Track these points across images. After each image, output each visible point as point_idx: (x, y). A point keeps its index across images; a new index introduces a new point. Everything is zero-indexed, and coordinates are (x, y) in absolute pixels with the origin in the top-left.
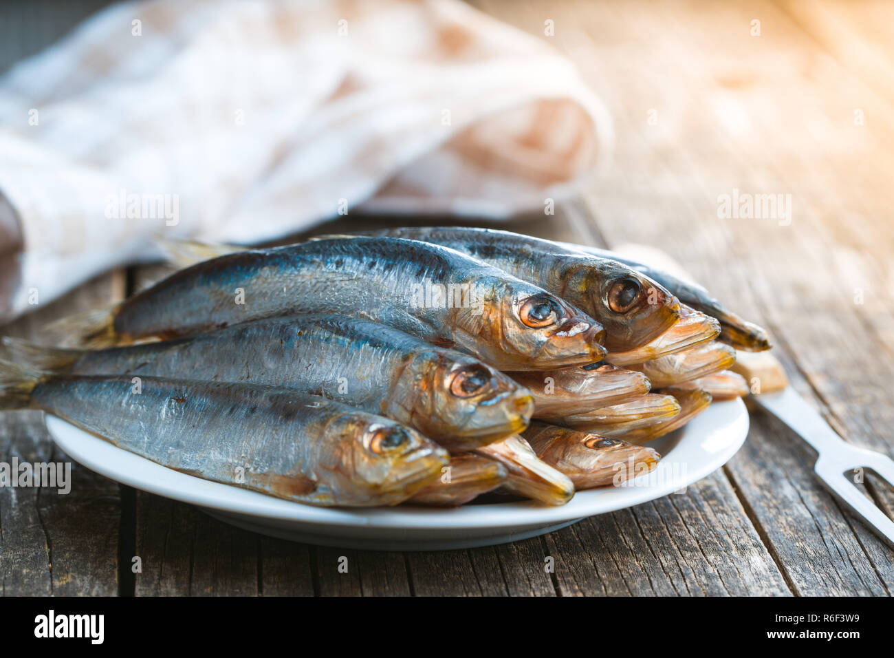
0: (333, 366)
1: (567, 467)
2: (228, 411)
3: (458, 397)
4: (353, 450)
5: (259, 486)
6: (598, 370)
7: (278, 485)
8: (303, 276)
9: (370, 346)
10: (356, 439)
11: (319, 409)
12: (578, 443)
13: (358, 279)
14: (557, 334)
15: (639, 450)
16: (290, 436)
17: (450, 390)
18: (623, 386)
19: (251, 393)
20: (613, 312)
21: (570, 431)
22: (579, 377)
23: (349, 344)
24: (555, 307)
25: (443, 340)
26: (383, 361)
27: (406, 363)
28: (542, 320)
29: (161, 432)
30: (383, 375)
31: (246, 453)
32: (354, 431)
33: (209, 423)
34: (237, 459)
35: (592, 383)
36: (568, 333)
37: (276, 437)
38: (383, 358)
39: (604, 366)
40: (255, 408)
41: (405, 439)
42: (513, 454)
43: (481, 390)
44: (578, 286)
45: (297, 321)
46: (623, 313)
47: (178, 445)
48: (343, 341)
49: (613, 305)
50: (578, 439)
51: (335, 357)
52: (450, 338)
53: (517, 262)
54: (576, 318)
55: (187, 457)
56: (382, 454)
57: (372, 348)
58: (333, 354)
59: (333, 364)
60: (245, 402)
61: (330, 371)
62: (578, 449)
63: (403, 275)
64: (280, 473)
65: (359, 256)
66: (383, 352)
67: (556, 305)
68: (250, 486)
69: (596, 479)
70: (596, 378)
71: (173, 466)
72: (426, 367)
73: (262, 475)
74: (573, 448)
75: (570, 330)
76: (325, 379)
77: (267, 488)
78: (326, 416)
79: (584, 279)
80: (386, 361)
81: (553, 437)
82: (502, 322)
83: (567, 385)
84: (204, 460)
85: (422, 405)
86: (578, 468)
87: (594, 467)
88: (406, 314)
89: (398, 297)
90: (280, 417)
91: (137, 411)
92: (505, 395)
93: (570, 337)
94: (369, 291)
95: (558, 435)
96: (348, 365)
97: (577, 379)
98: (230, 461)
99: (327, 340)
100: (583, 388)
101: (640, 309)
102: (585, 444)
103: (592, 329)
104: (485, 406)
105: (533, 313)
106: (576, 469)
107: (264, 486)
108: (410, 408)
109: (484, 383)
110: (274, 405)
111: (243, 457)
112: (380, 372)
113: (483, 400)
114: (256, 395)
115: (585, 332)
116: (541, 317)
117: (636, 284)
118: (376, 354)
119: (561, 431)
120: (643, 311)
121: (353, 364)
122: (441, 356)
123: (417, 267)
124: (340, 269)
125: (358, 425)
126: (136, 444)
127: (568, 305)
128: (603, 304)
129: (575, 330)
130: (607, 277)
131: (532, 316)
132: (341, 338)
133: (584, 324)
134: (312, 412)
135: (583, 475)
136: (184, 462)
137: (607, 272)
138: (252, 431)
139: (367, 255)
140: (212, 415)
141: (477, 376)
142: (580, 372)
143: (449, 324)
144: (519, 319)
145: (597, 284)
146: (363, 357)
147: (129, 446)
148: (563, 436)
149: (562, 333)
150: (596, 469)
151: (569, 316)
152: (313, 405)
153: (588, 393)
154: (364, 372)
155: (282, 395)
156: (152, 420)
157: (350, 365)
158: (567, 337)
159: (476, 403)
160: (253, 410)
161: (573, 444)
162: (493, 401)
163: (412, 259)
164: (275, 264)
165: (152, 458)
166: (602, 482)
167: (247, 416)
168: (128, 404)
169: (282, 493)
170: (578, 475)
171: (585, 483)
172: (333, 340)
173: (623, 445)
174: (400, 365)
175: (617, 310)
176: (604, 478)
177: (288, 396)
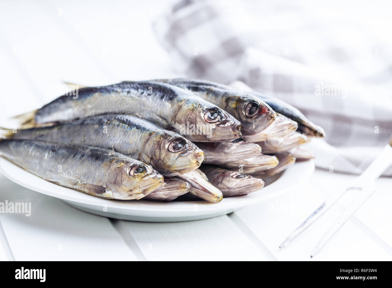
0: (120, 137)
1: (222, 186)
2: (73, 156)
3: (171, 152)
4: (122, 174)
5: (82, 189)
6: (239, 143)
7: (90, 189)
8: (112, 98)
9: (136, 128)
10: (124, 169)
11: (110, 156)
12: (229, 176)
13: (136, 99)
14: (220, 126)
15: (255, 180)
16: (97, 167)
17: (168, 149)
18: (248, 150)
19: (83, 148)
20: (247, 117)
21: (227, 170)
22: (230, 145)
23: (127, 127)
24: (220, 114)
25: (170, 127)
26: (140, 135)
27: (150, 136)
28: (213, 119)
29: (44, 164)
30: (140, 141)
31: (78, 175)
32: (123, 166)
33: (64, 161)
34: (74, 177)
35: (235, 148)
36: (224, 126)
37: (91, 168)
38: (141, 134)
39: (242, 141)
40: (84, 154)
41: (145, 170)
42: (195, 179)
43: (181, 149)
44: (233, 105)
45: (107, 117)
46: (251, 118)
47: (51, 171)
48: (125, 126)
49: (247, 114)
50: (229, 174)
51: (121, 133)
52: (173, 126)
53: (208, 94)
54: (228, 119)
55: (54, 176)
56: (134, 176)
57: (137, 129)
58: (120, 132)
59: (120, 136)
60: (80, 152)
61: (118, 139)
62: (228, 179)
63: (155, 98)
64: (91, 183)
65: (137, 89)
66: (141, 132)
67: (221, 113)
68: (79, 189)
69: (235, 192)
70: (237, 146)
71: (48, 180)
72: (159, 138)
73: (84, 185)
74: (226, 178)
75: (225, 124)
76: (116, 143)
77: (86, 190)
78: (113, 159)
79: (235, 102)
80: (142, 135)
81: (219, 173)
82: (196, 120)
83: (224, 149)
84: (61, 178)
85: (155, 155)
86: (227, 187)
87: (234, 187)
88: (154, 115)
89: (152, 108)
90: (94, 159)
91: (35, 155)
92: (191, 151)
93: (225, 127)
94: (140, 105)
95: (221, 172)
96: (126, 137)
97: (229, 147)
98: (72, 178)
99: (118, 126)
100: (231, 150)
101: (258, 116)
102: (232, 177)
103: (235, 124)
104: (182, 156)
105: (210, 116)
106: (226, 187)
107: (84, 189)
108: (150, 156)
109: (183, 146)
110: (92, 154)
111: (77, 176)
112: (139, 140)
113: (181, 154)
114: (85, 149)
115: (232, 125)
116: (213, 118)
117: (257, 104)
118: (138, 132)
119: (223, 171)
120: (259, 117)
121: (128, 137)
122: (166, 134)
123: (162, 94)
124: (129, 95)
125: (125, 163)
126: (33, 170)
127: (226, 113)
128: (242, 113)
129: (228, 124)
130: (245, 101)
131: (209, 117)
132: (124, 125)
133: (232, 122)
134: (107, 157)
135: (229, 190)
136: (53, 178)
137: (245, 99)
138: (82, 165)
139: (141, 89)
140: (66, 157)
141: (180, 143)
142: (230, 144)
143: (173, 120)
144: (203, 119)
145: (241, 104)
146: (132, 133)
147: (30, 171)
148: (223, 173)
149: (221, 125)
150: (235, 188)
151: (226, 118)
152: (108, 154)
153: (233, 153)
154: (132, 140)
155: (96, 149)
156: (41, 159)
157: (127, 137)
158: (224, 127)
159: (178, 155)
160: (83, 156)
161: (227, 176)
162: (186, 154)
163: (160, 91)
164: (101, 92)
165: (40, 176)
166: (238, 194)
167: (80, 158)
168: (32, 152)
169: (92, 193)
170: (226, 190)
171: (230, 194)
172: (121, 126)
173: (249, 177)
174: (148, 137)
175: (248, 116)
176: (238, 192)
177: (99, 150)
